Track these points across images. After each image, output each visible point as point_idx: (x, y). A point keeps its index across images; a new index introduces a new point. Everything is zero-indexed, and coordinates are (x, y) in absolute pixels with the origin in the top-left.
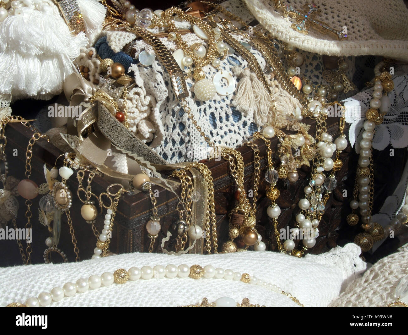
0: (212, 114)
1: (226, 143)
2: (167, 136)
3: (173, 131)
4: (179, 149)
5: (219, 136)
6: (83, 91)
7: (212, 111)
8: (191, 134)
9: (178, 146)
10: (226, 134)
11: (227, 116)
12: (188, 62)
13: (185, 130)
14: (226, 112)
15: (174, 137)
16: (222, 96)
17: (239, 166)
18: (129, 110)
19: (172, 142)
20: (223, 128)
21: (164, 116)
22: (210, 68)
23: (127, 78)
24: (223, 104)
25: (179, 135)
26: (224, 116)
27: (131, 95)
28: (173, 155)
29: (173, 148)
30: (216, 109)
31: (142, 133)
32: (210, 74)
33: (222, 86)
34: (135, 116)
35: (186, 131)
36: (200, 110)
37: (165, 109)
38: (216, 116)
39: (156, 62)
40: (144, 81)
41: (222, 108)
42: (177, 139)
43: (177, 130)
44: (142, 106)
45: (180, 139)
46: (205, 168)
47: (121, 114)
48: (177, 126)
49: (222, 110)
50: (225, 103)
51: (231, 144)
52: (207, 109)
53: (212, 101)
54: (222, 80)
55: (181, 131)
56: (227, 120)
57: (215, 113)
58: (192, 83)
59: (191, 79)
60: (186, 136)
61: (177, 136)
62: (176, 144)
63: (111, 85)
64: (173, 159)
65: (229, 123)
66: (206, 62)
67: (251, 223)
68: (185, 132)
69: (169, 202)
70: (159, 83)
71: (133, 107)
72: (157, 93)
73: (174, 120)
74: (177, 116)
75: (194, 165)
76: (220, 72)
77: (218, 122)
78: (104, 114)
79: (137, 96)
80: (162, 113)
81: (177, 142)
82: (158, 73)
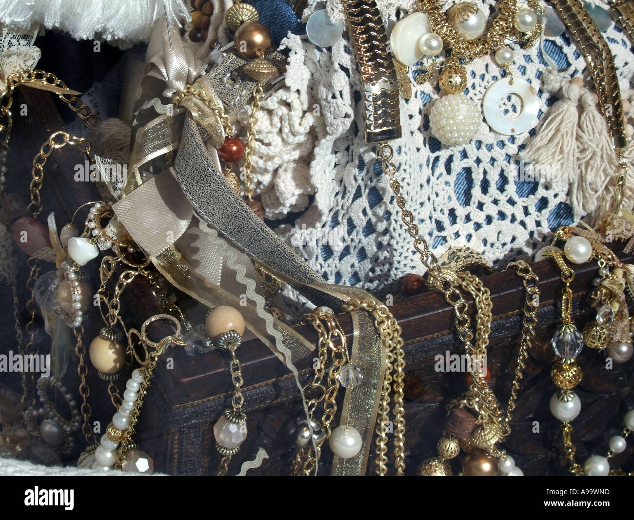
0: (468, 171)
1: (485, 242)
2: (340, 207)
3: (353, 201)
4: (359, 242)
5: (471, 225)
6: (164, 71)
7: (466, 166)
8: (392, 218)
9: (359, 237)
10: (489, 220)
11: (504, 180)
12: (430, 47)
13: (380, 207)
14: (502, 171)
15: (352, 214)
16: (500, 134)
17: (481, 318)
18: (262, 137)
19: (348, 223)
20: (484, 208)
21: (343, 162)
22: (487, 66)
23: (264, 68)
24: (499, 154)
25: (364, 212)
26: (494, 178)
27: (272, 102)
28: (346, 251)
29: (346, 237)
30: (478, 161)
31: (278, 194)
32: (483, 80)
33: (507, 111)
34: (270, 152)
35: (383, 208)
36: (437, 159)
37: (347, 149)
38: (474, 176)
39: (344, 42)
40: (312, 75)
41: (493, 160)
42: (360, 221)
43: (364, 202)
44: (290, 134)
45: (364, 223)
46: (388, 318)
47: (236, 144)
48: (365, 193)
49: (492, 165)
50: (503, 152)
51: (498, 244)
52: (454, 158)
53: (473, 143)
54: (509, 98)
55: (372, 206)
56: (502, 189)
57: (473, 170)
58: (432, 95)
59: (432, 84)
60: (380, 219)
61: (361, 214)
62: (354, 233)
63: (231, 72)
64: (345, 259)
65: (503, 198)
66: (480, 50)
67: (486, 441)
68: (380, 211)
69: (283, 379)
70: (338, 94)
71: (270, 132)
72: (329, 114)
73: (359, 178)
74: (368, 172)
75: (365, 305)
76: (508, 79)
77: (476, 192)
78: (190, 143)
79: (284, 110)
80: (338, 155)
81: (358, 228)
82: (340, 70)
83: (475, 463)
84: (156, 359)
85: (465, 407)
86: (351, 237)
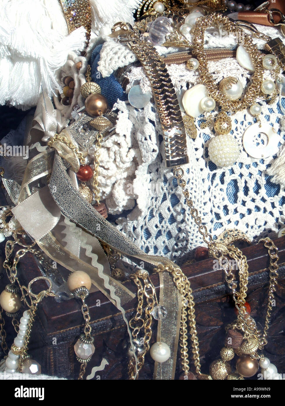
0: (235, 181)
1: (247, 225)
2: (154, 207)
3: (162, 203)
4: (167, 228)
5: (238, 215)
6: (43, 127)
7: (234, 178)
8: (186, 213)
9: (166, 225)
10: (250, 211)
11: (258, 187)
12: (207, 106)
13: (178, 206)
14: (257, 181)
15: (161, 211)
16: (254, 158)
17: (242, 274)
18: (103, 165)
19: (159, 216)
20: (246, 204)
21: (155, 178)
22: (245, 116)
23: (103, 122)
24: (254, 171)
25: (169, 209)
26: (251, 185)
27: (109, 143)
28: (159, 233)
29: (159, 225)
30: (241, 175)
31: (115, 199)
32: (242, 125)
33: (258, 144)
34: (108, 174)
35: (180, 206)
36: (214, 175)
37: (157, 170)
38: (239, 184)
39: (151, 105)
40: (134, 125)
41: (251, 174)
42: (167, 215)
43: (168, 203)
44: (121, 163)
45: (169, 216)
46: (181, 276)
47: (87, 170)
48: (169, 197)
49: (250, 177)
50: (257, 169)
51: (256, 226)
52: (226, 174)
53: (237, 164)
54: (259, 136)
55: (173, 206)
56: (257, 192)
57: (238, 181)
58: (210, 135)
59: (210, 129)
60: (179, 214)
61: (167, 211)
62: (163, 222)
63: (83, 125)
64: (159, 238)
65: (258, 198)
66: (240, 107)
67: (249, 350)
68: (179, 209)
69: (117, 315)
71: (108, 162)
72: (143, 150)
73: (165, 189)
74: (170, 185)
75: (167, 268)
76: (257, 124)
77: (241, 194)
78: (57, 170)
79: (116, 148)
80: (152, 174)
81: (165, 219)
82: (149, 122)
83: (243, 363)
84: (37, 305)
85: (236, 329)
86: (162, 225)
